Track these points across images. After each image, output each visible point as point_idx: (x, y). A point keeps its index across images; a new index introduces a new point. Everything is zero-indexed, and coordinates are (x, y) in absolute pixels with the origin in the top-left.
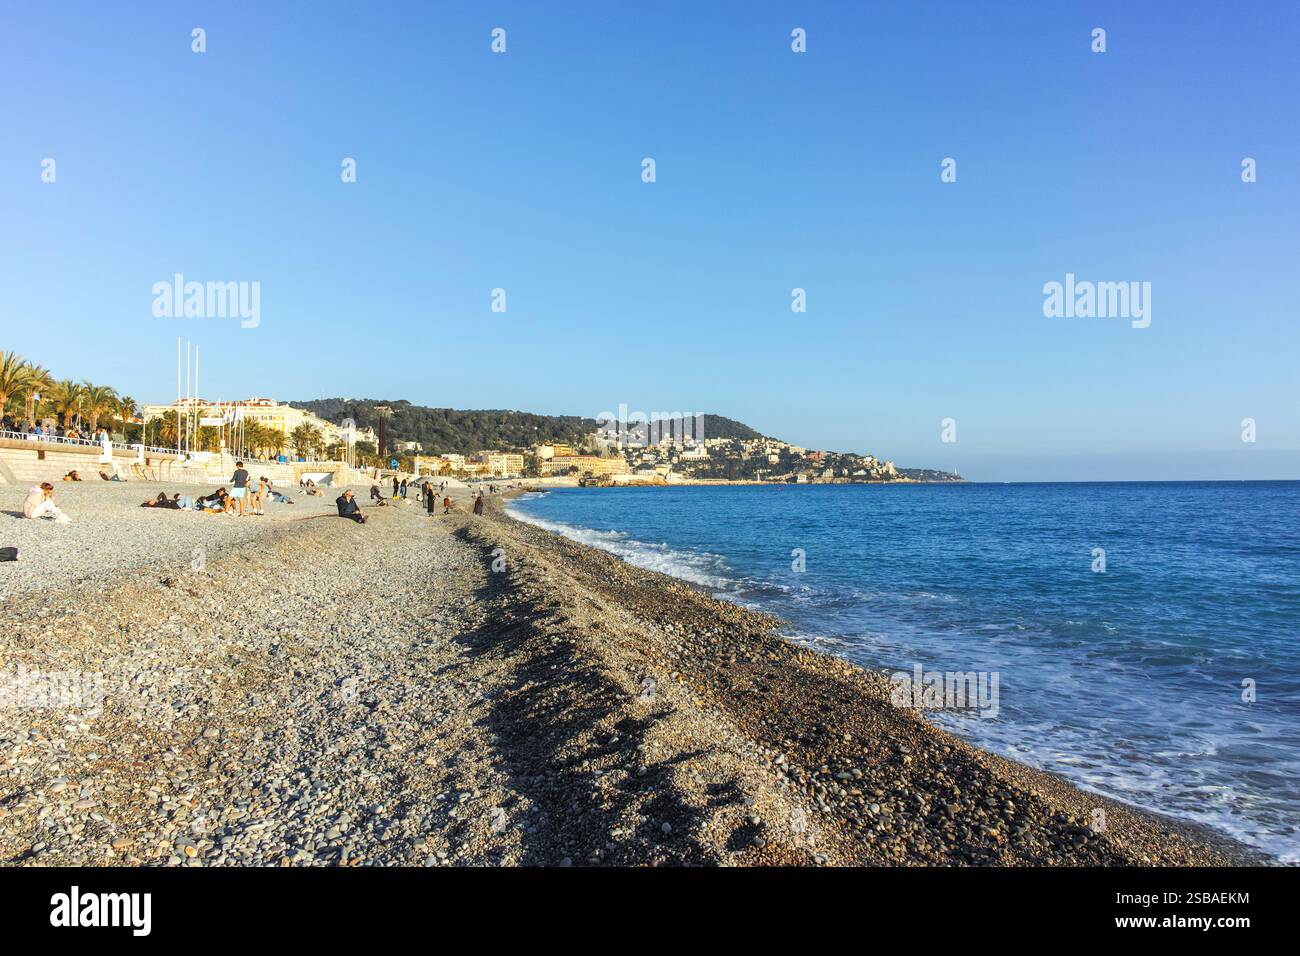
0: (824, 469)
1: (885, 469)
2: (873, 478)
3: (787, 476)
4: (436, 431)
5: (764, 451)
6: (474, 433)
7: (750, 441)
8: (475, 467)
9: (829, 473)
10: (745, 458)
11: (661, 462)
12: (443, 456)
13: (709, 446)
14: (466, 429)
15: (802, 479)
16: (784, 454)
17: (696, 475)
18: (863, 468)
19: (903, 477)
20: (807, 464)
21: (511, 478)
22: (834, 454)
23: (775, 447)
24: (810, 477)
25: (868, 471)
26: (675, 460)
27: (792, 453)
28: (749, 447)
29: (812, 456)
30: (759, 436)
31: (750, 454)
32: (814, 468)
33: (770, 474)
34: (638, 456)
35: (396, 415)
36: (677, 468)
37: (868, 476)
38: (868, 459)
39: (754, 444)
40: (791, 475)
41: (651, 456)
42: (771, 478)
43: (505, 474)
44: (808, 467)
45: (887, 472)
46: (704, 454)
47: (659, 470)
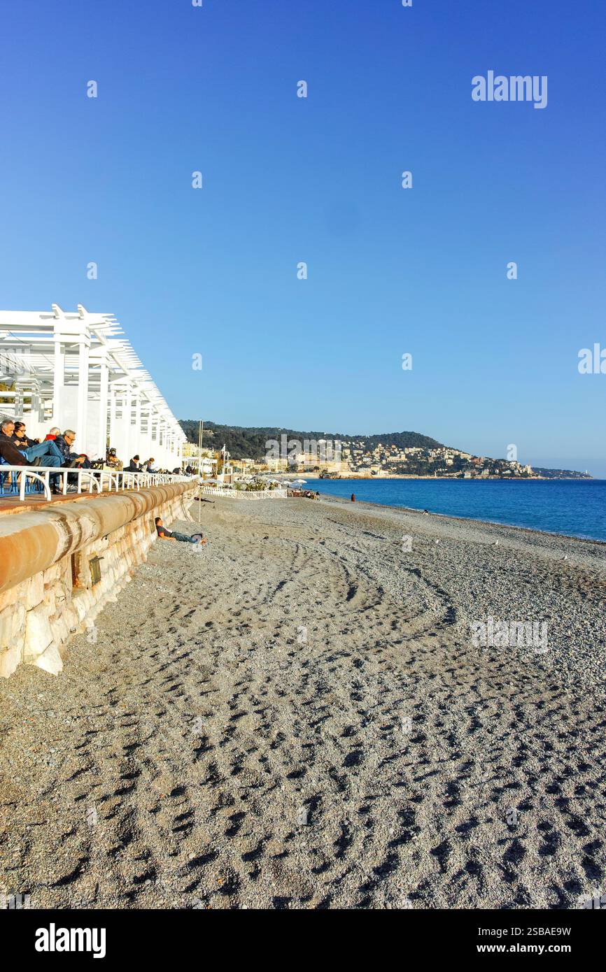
0: (483, 469)
1: (524, 470)
2: (516, 476)
3: (458, 473)
4: (238, 445)
5: (443, 456)
6: (260, 446)
7: (435, 450)
8: (259, 467)
9: (486, 472)
10: (430, 461)
11: (375, 463)
12: (243, 460)
13: (407, 453)
14: (255, 443)
15: (468, 476)
16: (457, 458)
17: (397, 472)
18: (510, 469)
19: (537, 476)
20: (472, 466)
21: (280, 473)
22: (490, 459)
23: (452, 454)
24: (473, 475)
25: (512, 471)
26: (384, 462)
27: (462, 458)
28: (433, 454)
29: (475, 461)
30: (441, 446)
31: (434, 458)
32: (477, 469)
33: (446, 472)
34: (360, 459)
35: (215, 435)
36: (385, 467)
37: (513, 474)
38: (513, 463)
39: (437, 452)
40: (461, 472)
41: (368, 459)
42: (447, 475)
43: (277, 471)
44: (472, 468)
45: (526, 472)
46: (403, 458)
47: (373, 469)
